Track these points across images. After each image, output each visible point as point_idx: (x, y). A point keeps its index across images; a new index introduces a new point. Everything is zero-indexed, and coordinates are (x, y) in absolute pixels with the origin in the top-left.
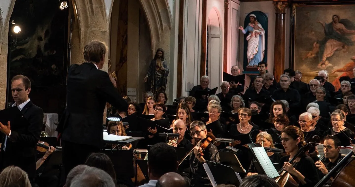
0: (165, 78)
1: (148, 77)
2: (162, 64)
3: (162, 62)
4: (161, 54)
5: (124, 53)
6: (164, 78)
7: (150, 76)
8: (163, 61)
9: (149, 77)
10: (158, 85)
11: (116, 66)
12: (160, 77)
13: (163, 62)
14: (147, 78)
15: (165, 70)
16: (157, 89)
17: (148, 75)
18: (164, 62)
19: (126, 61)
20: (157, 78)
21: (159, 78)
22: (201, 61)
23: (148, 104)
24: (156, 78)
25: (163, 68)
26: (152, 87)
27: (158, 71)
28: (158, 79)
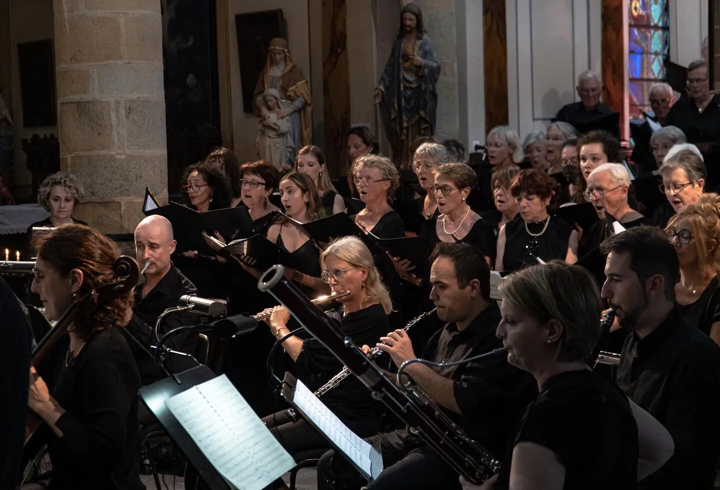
0: (426, 89)
1: (383, 90)
2: (417, 48)
3: (417, 41)
4: (411, 20)
5: (339, 26)
6: (423, 88)
7: (387, 84)
8: (420, 39)
9: (386, 90)
10: (408, 108)
11: (324, 65)
12: (414, 86)
13: (419, 42)
14: (381, 92)
15: (425, 66)
16: (408, 121)
17: (384, 82)
18: (422, 43)
19: (344, 48)
20: (406, 88)
21: (411, 88)
22: (604, 29)
23: (299, 167)
24: (402, 89)
25: (419, 59)
26: (393, 117)
27: (408, 70)
28: (409, 92)
